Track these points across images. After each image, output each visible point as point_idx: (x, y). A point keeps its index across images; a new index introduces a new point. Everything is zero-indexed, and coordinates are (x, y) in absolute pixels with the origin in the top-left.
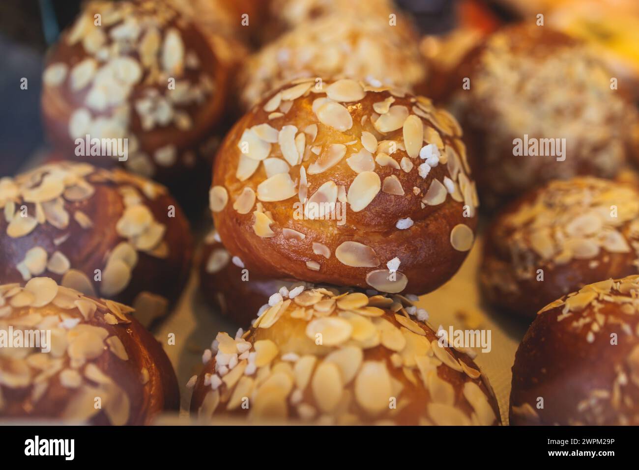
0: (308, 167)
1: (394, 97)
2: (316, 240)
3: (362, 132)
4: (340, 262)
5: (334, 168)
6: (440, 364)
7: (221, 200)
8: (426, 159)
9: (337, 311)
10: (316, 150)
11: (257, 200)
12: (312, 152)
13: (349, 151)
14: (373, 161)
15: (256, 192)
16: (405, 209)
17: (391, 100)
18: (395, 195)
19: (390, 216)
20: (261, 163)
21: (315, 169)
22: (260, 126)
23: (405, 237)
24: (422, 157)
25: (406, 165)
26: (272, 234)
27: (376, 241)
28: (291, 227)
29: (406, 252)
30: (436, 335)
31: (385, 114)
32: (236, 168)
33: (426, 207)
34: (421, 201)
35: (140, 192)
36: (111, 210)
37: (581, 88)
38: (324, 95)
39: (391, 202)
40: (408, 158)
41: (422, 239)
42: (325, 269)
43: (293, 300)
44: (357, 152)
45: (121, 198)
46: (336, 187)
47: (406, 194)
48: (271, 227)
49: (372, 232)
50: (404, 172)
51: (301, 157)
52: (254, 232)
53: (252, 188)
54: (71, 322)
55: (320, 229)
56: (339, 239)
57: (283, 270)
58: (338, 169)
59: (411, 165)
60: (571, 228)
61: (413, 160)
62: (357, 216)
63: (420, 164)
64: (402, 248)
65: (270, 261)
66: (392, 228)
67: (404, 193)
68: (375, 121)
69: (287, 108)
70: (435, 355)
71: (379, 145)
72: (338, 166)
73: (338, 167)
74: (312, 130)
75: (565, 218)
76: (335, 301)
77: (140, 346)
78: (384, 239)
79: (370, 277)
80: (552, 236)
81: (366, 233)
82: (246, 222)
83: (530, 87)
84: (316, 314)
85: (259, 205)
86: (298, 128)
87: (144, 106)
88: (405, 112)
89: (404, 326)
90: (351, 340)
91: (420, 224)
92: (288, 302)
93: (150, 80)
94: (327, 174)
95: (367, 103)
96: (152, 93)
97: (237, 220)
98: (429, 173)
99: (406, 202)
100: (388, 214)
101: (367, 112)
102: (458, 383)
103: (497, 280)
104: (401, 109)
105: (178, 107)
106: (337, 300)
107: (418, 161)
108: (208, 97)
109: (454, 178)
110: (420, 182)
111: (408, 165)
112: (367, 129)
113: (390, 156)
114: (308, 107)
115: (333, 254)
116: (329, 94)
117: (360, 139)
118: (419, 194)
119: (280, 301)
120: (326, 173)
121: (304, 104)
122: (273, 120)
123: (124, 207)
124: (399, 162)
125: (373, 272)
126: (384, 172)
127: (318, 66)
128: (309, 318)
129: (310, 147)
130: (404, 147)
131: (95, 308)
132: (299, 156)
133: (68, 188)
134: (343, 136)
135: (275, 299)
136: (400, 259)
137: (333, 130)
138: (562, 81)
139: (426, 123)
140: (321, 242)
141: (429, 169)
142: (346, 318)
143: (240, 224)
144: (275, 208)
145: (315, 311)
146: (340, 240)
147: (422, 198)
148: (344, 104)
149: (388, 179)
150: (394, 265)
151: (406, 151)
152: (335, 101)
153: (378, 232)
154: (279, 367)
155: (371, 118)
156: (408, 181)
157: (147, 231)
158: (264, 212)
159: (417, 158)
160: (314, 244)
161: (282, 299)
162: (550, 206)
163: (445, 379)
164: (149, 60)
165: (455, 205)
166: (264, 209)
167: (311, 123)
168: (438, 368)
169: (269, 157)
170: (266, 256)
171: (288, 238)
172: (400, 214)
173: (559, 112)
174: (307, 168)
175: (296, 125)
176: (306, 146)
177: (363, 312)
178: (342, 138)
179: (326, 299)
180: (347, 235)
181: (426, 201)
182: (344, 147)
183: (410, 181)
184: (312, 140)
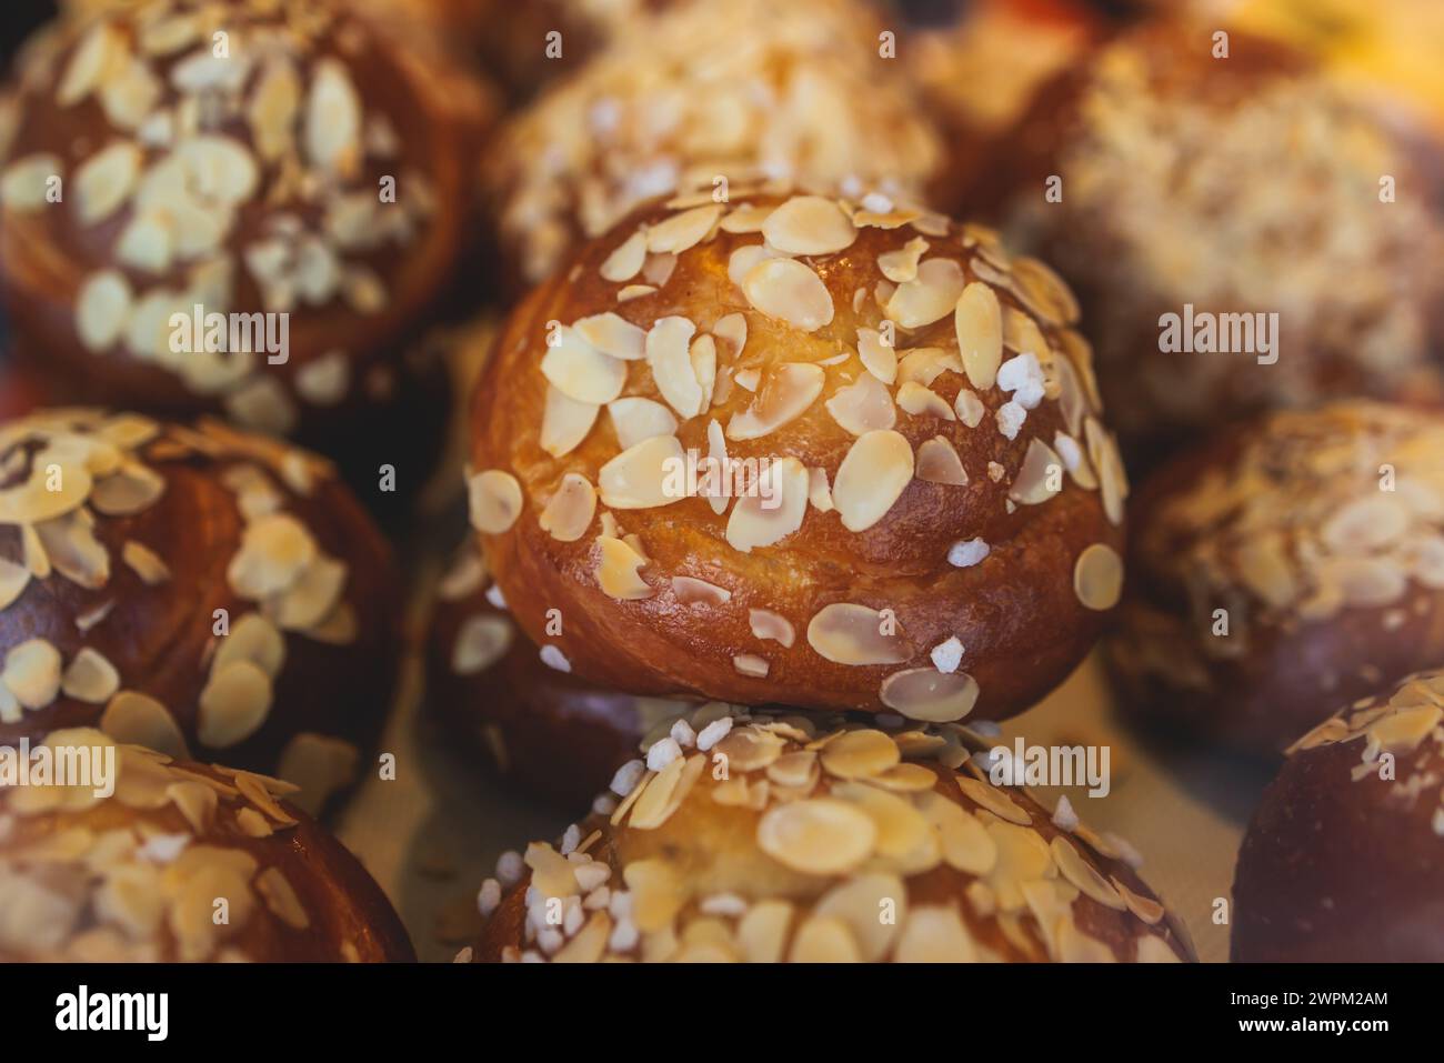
0: (729, 422)
1: (927, 238)
2: (758, 602)
3: (858, 331)
4: (818, 655)
5: (793, 425)
6: (1075, 895)
7: (504, 506)
8: (1014, 391)
9: (827, 782)
10: (748, 381)
11: (601, 507)
12: (736, 384)
13: (831, 381)
14: (891, 404)
15: (595, 484)
16: (969, 517)
17: (920, 246)
18: (945, 486)
19: (936, 536)
20: (604, 411)
21: (747, 427)
22: (597, 319)
23: (971, 585)
24: (1005, 387)
25: (969, 410)
26: (643, 592)
27: (904, 599)
28: (692, 573)
29: (974, 622)
30: (1055, 820)
31: (909, 283)
32: (538, 424)
33: (1017, 511)
34: (1006, 496)
35: (275, 478)
36: (210, 529)
37: (1319, 177)
38: (756, 238)
39: (936, 501)
40: (971, 392)
41: (1010, 588)
42: (781, 674)
43: (709, 754)
44: (849, 383)
45: (232, 497)
46: (804, 473)
47: (972, 481)
48: (642, 572)
49: (892, 578)
50: (964, 426)
51: (709, 397)
52: (597, 585)
53: (586, 475)
54: (167, 846)
55: (766, 575)
56: (812, 600)
57: (675, 678)
58: (806, 426)
59: (980, 409)
60: (1334, 532)
61: (983, 396)
62: (857, 540)
63: (999, 404)
64: (966, 615)
65: (642, 655)
66: (940, 564)
67: (967, 479)
68: (886, 301)
69: (662, 274)
70: (1061, 874)
71: (899, 360)
72: (806, 419)
73: (804, 422)
74: (733, 328)
75: (1316, 506)
76: (814, 754)
77: (330, 885)
78: (920, 592)
79: (891, 687)
80: (1290, 551)
81: (880, 582)
82: (574, 562)
83: (1204, 178)
84: (778, 792)
85: (607, 519)
86: (695, 323)
87: (267, 260)
88: (953, 273)
89: (982, 808)
90: (874, 861)
91: (1002, 550)
92: (698, 762)
93: (280, 192)
94: (779, 441)
95: (863, 255)
96: (288, 225)
97: (551, 556)
98: (1023, 425)
99: (972, 500)
100: (930, 531)
101: (866, 279)
102: (1120, 939)
103: (1154, 657)
104: (944, 266)
105: (352, 257)
106: (820, 753)
107: (995, 395)
108: (422, 225)
109: (1075, 430)
110: (1001, 449)
111: (972, 409)
112: (868, 322)
113: (930, 388)
114: (718, 268)
115: (801, 636)
116: (768, 237)
117: (857, 349)
118: (1001, 480)
119: (678, 758)
120: (776, 438)
121: (707, 260)
122: (627, 303)
123: (241, 523)
124: (952, 403)
125: (897, 675)
126: (919, 429)
127: (696, 142)
128: (761, 803)
129: (731, 369)
130: (960, 362)
131: (214, 799)
132: (704, 396)
133: (99, 481)
134: (814, 342)
135: (662, 754)
136: (964, 642)
137: (787, 328)
138: (1278, 162)
139: (1007, 299)
140: (772, 609)
141: (1022, 416)
142: (852, 800)
143: (558, 567)
144: (647, 526)
145: (773, 783)
146: (817, 601)
147: (1007, 488)
148: (809, 260)
149: (929, 445)
150: (949, 655)
151: (965, 373)
152: (785, 255)
153: (906, 577)
154: (697, 929)
155: (876, 292)
156: (974, 448)
157: (303, 581)
158: (620, 537)
159: (991, 391)
160: (754, 613)
161: (680, 752)
162: (1277, 475)
163: (1092, 934)
164: (273, 141)
165: (1079, 497)
166: (620, 528)
167: (727, 310)
168: (1074, 905)
169: (624, 395)
170: (631, 645)
171: (686, 600)
172: (958, 531)
173: (1272, 240)
174: (725, 424)
175: (689, 315)
176: (718, 367)
177: (891, 784)
178: (812, 348)
179: (793, 751)
180: (835, 589)
181: (1017, 496)
182: (819, 370)
183: (980, 448)
184: (735, 352)
